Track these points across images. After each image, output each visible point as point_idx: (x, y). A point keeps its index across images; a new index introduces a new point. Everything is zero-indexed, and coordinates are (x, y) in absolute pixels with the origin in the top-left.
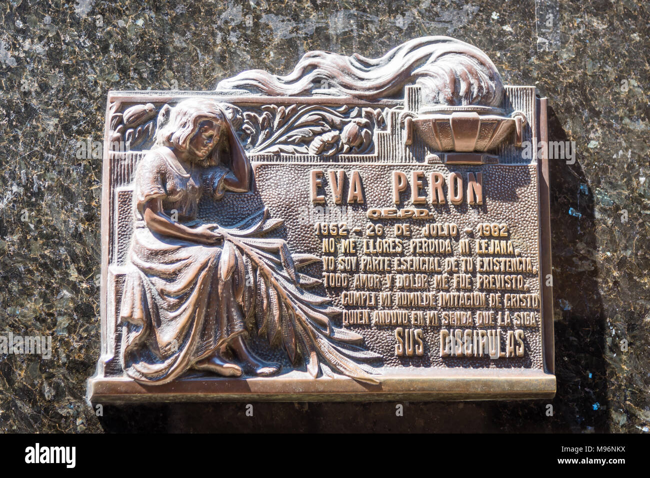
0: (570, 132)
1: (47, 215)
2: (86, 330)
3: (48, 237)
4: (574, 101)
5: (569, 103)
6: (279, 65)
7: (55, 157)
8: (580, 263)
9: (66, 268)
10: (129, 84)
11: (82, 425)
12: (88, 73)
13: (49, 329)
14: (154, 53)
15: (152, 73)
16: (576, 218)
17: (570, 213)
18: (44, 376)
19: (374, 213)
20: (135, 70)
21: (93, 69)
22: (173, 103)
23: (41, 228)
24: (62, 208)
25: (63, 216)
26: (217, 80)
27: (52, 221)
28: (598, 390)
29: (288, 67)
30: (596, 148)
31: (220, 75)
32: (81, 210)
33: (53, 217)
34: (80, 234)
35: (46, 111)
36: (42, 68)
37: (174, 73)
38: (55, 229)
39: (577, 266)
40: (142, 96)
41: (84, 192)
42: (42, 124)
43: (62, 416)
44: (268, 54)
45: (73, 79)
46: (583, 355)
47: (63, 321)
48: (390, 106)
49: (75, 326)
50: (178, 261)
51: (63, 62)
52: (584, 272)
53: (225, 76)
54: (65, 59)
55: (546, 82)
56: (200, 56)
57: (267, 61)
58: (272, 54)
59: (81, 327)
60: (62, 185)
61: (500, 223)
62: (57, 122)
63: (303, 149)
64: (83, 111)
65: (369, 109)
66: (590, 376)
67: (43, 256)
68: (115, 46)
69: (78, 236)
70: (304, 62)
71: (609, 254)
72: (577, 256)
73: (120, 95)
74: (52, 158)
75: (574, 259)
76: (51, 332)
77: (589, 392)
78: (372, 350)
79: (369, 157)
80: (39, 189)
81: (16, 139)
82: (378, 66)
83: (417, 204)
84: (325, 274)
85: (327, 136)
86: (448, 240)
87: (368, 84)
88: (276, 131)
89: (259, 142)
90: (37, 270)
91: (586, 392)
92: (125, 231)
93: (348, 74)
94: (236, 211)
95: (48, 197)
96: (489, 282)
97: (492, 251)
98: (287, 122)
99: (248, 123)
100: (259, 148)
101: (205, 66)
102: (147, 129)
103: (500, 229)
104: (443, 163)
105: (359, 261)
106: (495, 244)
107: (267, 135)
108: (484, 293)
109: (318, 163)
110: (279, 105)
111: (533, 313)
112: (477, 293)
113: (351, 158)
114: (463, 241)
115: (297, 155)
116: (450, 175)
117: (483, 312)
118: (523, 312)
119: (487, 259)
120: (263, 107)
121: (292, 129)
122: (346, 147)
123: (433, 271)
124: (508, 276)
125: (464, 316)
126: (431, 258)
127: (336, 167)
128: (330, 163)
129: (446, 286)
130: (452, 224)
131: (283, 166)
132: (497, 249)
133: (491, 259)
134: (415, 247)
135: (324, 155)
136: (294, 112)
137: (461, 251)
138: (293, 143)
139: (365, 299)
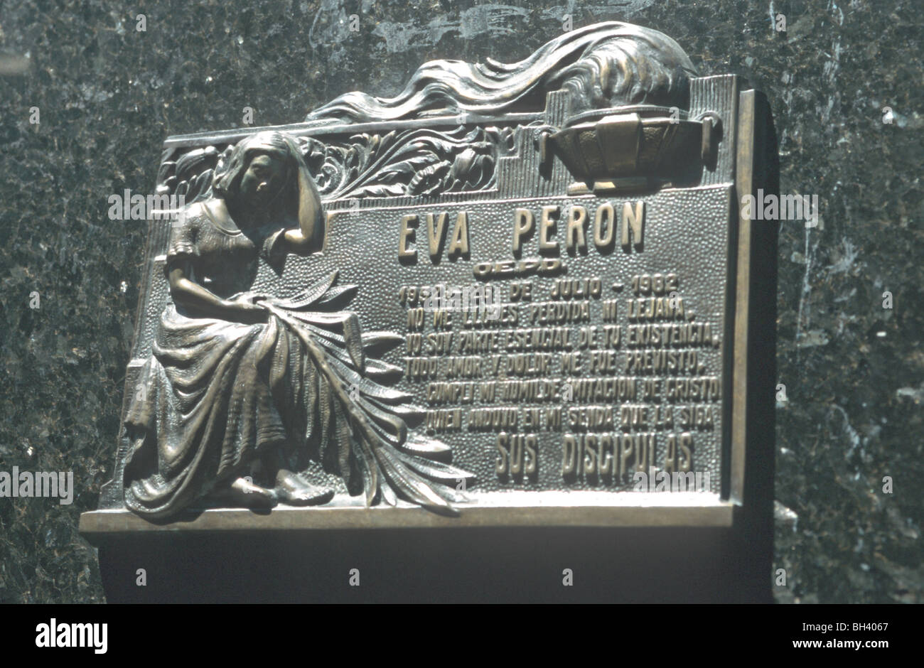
1: (82, 302)
2: (107, 452)
3: (78, 331)
7: (101, 228)
8: (804, 335)
9: (95, 370)
16: (803, 267)
17: (793, 259)
19: (482, 268)
24: (101, 292)
27: (87, 310)
33: (88, 305)
38: (89, 320)
39: (800, 340)
44: (377, 74)
45: (136, 129)
48: (525, 122)
49: (94, 447)
50: (199, 342)
52: (811, 347)
53: (316, 107)
59: (101, 448)
60: (105, 264)
61: (667, 273)
63: (397, 188)
65: (494, 129)
70: (417, 77)
72: (800, 323)
73: (178, 140)
74: (99, 230)
75: (796, 328)
77: (810, 538)
78: (462, 468)
79: (486, 194)
80: (78, 270)
81: (60, 210)
82: (516, 71)
83: (545, 252)
84: (408, 358)
85: (430, 170)
86: (586, 302)
87: (497, 95)
88: (366, 169)
89: (341, 185)
90: (61, 374)
91: (806, 537)
92: (155, 313)
93: (471, 85)
94: (298, 279)
95: (86, 280)
96: (643, 361)
97: (651, 315)
98: (380, 155)
99: (329, 161)
100: (340, 193)
101: (297, 97)
102: (202, 180)
103: (666, 282)
104: (590, 194)
105: (455, 338)
106: (656, 303)
107: (354, 175)
108: (634, 378)
109: (415, 206)
110: (373, 133)
111: (709, 407)
112: (623, 378)
113: (461, 196)
114: (608, 303)
115: (388, 198)
116: (598, 209)
117: (631, 407)
118: (693, 406)
119: (642, 327)
120: (352, 138)
121: (388, 164)
122: (456, 181)
123: (558, 349)
124: (673, 350)
125: (601, 414)
126: (559, 329)
127: (437, 209)
128: (431, 205)
129: (578, 369)
130: (594, 279)
131: (366, 213)
132: (660, 311)
133: (649, 325)
134: (537, 314)
135: (424, 195)
136: (391, 141)
137: (604, 317)
138: (385, 182)
139: (459, 393)
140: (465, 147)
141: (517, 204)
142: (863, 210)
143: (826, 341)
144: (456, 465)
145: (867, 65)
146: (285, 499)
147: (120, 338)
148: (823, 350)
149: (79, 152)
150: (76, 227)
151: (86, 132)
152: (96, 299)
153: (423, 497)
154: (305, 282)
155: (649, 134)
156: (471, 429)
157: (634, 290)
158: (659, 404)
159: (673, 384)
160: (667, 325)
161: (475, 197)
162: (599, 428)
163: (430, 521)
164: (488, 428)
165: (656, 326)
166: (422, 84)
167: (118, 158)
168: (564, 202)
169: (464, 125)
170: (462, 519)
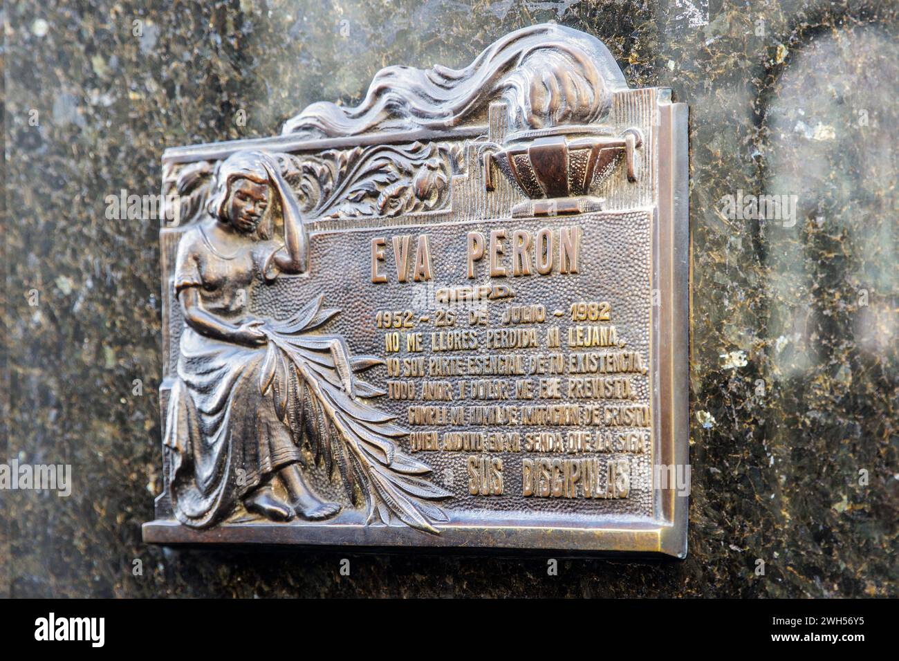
0: (719, 153)
1: (120, 314)
3: (122, 343)
8: (727, 356)
14: (221, 92)
17: (716, 279)
23: (116, 332)
25: (135, 315)
27: (126, 322)
32: (153, 307)
33: (126, 317)
34: (153, 337)
39: (723, 361)
44: (342, 78)
45: (140, 137)
46: (728, 495)
47: (140, 449)
48: (471, 137)
50: (212, 370)
51: (130, 115)
52: (732, 369)
54: (132, 110)
55: (686, 77)
56: (269, 90)
60: (134, 276)
61: (600, 301)
63: (366, 207)
65: (444, 144)
68: (182, 87)
70: (375, 85)
72: (723, 345)
75: (719, 349)
77: (735, 552)
78: (441, 487)
79: (441, 215)
80: (112, 282)
82: (462, 79)
83: (498, 278)
84: (389, 382)
85: (391, 190)
86: (534, 329)
87: (446, 108)
88: (338, 186)
89: (319, 203)
90: (114, 384)
91: (731, 551)
93: (424, 96)
94: (290, 302)
95: (121, 292)
96: (583, 388)
97: (588, 344)
98: (348, 172)
99: (305, 177)
100: (319, 212)
102: (199, 197)
103: (600, 310)
104: (531, 216)
105: (426, 363)
106: (592, 331)
107: (327, 193)
108: (577, 405)
109: (383, 228)
110: (340, 148)
111: (640, 433)
112: (568, 404)
113: (420, 217)
114: (553, 330)
115: (360, 218)
116: (538, 233)
117: (575, 433)
118: (628, 432)
119: (580, 355)
120: (322, 154)
121: (356, 182)
122: (416, 201)
123: (513, 374)
124: (609, 378)
125: (550, 439)
126: (512, 356)
127: (401, 232)
128: (397, 227)
129: (530, 395)
130: (540, 305)
131: (341, 235)
132: (596, 339)
133: (587, 354)
134: (492, 340)
135: (389, 216)
136: (356, 157)
137: (549, 345)
138: (355, 201)
139: (434, 416)
140: (421, 165)
141: (468, 227)
142: (775, 229)
143: (745, 363)
144: (436, 483)
146: (301, 515)
147: (158, 350)
148: (743, 371)
149: (96, 160)
152: (132, 311)
153: (408, 517)
154: (297, 305)
155: (575, 158)
156: (446, 450)
157: (573, 317)
158: (600, 430)
159: (611, 411)
160: (604, 353)
161: (432, 218)
162: (550, 453)
163: (418, 540)
164: (460, 450)
165: (594, 354)
166: (380, 92)
167: (130, 167)
168: (509, 224)
169: (420, 141)
170: (442, 539)
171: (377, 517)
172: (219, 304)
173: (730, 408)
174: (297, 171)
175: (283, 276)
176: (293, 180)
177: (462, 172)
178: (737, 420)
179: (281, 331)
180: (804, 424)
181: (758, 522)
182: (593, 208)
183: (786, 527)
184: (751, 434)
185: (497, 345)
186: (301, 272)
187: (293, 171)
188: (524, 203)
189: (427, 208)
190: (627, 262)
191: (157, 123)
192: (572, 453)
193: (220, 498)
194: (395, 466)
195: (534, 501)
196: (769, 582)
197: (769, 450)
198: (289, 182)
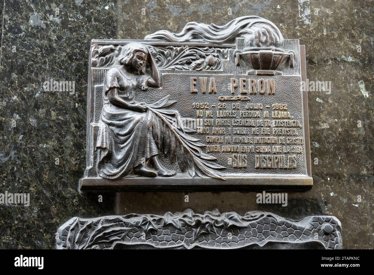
1: (60, 99)
2: (79, 155)
3: (60, 110)
4: (318, 47)
5: (315, 48)
6: (175, 29)
8: (322, 125)
9: (69, 125)
10: (101, 37)
11: (76, 203)
12: (81, 32)
13: (60, 154)
15: (112, 32)
16: (320, 103)
17: (317, 100)
18: (57, 178)
19: (222, 98)
20: (104, 30)
21: (84, 30)
22: (123, 45)
23: (57, 106)
25: (68, 100)
26: (145, 35)
27: (62, 102)
28: (333, 186)
29: (179, 30)
30: (329, 69)
31: (146, 33)
32: (77, 97)
33: (63, 100)
34: (77, 109)
35: (60, 49)
36: (58, 28)
37: (123, 32)
38: (64, 106)
40: (108, 42)
41: (78, 88)
42: (58, 56)
43: (66, 198)
44: (169, 23)
45: (74, 34)
46: (325, 169)
47: (68, 151)
48: (229, 48)
49: (73, 153)
50: (125, 119)
51: (69, 26)
52: (324, 129)
53: (148, 34)
54: (70, 24)
55: (304, 38)
56: (136, 24)
57: (169, 26)
58: (171, 24)
59: (76, 154)
61: (283, 103)
62: (65, 55)
63: (186, 67)
64: (79, 49)
65: (219, 49)
66: (329, 179)
67: (58, 119)
68: (95, 19)
69: (75, 110)
70: (187, 27)
71: (336, 120)
72: (321, 121)
73: (97, 41)
74: (63, 72)
75: (319, 122)
76: (61, 156)
77: (328, 187)
78: (221, 165)
79: (218, 72)
81: (45, 62)
82: (223, 29)
83: (244, 94)
84: (198, 127)
85: (198, 62)
86: (258, 112)
87: (218, 37)
88: (173, 59)
89: (165, 64)
90: (55, 126)
91: (327, 187)
92: (99, 106)
93: (209, 32)
94: (154, 97)
96: (279, 132)
97: (280, 117)
98: (178, 54)
99: (159, 55)
100: (165, 67)
101: (139, 28)
102: (110, 57)
103: (284, 107)
104: (255, 75)
105: (215, 121)
106: (281, 113)
107: (169, 61)
108: (276, 137)
109: (194, 74)
110: (175, 46)
111: (300, 147)
112: (273, 137)
113: (210, 72)
114: (265, 112)
115: (183, 70)
116: (259, 80)
117: (276, 146)
118: (295, 147)
119: (277, 121)
120: (167, 47)
121: (181, 58)
122: (208, 67)
123: (251, 126)
124: (288, 129)
125: (267, 149)
126: (250, 120)
127: (203, 76)
128: (200, 74)
129: (258, 133)
130: (260, 104)
131: (177, 75)
132: (283, 116)
133: (280, 120)
134: (242, 114)
135: (197, 71)
136: (182, 50)
137: (265, 117)
138: (182, 64)
139: (218, 140)
140: (209, 55)
141: (231, 76)
142: (336, 86)
143: (329, 127)
144: (219, 164)
145: (334, 40)
146: (160, 175)
148: (328, 129)
149: (50, 40)
150: (53, 69)
151: (52, 33)
152: (66, 98)
153: (212, 174)
154: (157, 99)
155: (276, 57)
156: (223, 152)
157: (274, 108)
158: (285, 146)
159: (289, 139)
160: (285, 121)
161: (215, 72)
162: (266, 153)
163: (216, 183)
164: (229, 152)
165: (282, 121)
166: (189, 30)
167: (68, 44)
168: (247, 77)
169: (208, 47)
170: (227, 182)
171: (196, 175)
172: (125, 96)
173: (324, 141)
174: (156, 52)
175: (150, 88)
176: (155, 55)
177: (226, 58)
178: (327, 145)
179: (152, 107)
180: (350, 146)
181: (336, 177)
182: (279, 74)
183: (346, 179)
184: (332, 149)
185: (244, 116)
186: (159, 87)
187: (154, 52)
188: (252, 70)
189: (212, 69)
190: (293, 92)
191: (82, 30)
192: (275, 153)
193: (125, 168)
194: (202, 157)
195: (259, 169)
196: (341, 197)
197: (339, 154)
198: (153, 55)
